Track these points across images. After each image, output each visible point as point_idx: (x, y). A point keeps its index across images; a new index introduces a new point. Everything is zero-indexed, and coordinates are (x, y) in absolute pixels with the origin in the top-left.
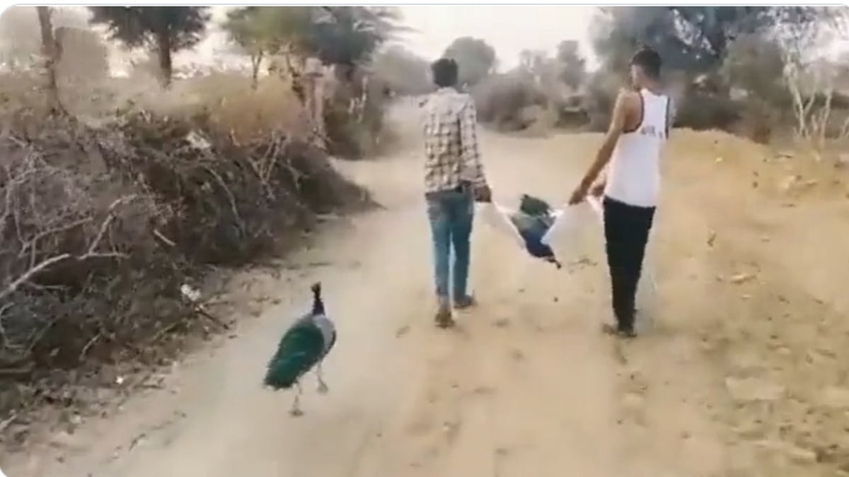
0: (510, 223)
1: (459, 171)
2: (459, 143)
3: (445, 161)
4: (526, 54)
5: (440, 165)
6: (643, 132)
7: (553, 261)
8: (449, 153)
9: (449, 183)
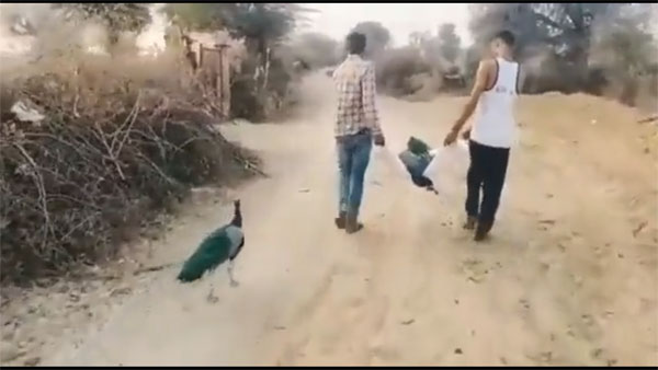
0: (399, 161)
1: (359, 121)
2: (361, 100)
3: (349, 112)
4: (414, 35)
5: (345, 115)
6: (497, 90)
7: (432, 189)
8: (353, 107)
9: (352, 129)
